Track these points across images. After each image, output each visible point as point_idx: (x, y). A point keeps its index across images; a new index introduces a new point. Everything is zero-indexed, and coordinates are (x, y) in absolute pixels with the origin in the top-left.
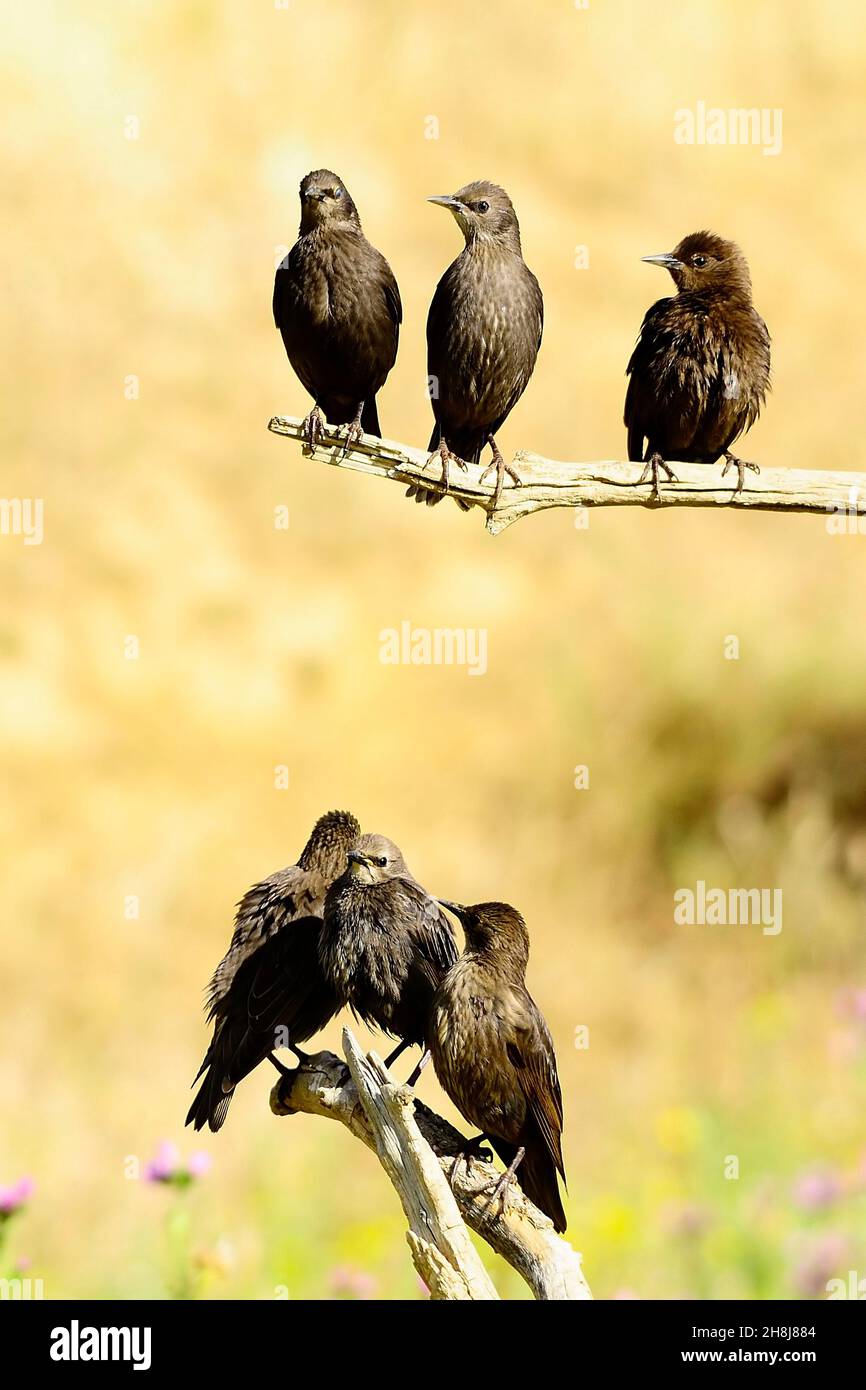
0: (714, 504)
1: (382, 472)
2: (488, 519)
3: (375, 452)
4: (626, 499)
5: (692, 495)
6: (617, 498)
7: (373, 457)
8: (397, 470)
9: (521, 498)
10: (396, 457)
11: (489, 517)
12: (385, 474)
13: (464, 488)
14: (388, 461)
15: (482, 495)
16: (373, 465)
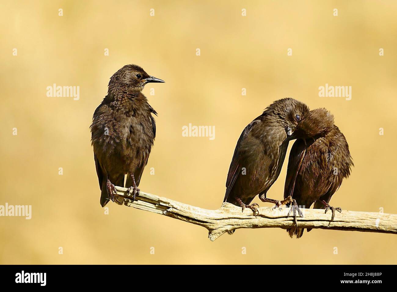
1: (161, 212)
3: (158, 203)
4: (273, 224)
5: (303, 223)
6: (269, 224)
7: (157, 205)
8: (167, 211)
9: (224, 224)
10: (167, 205)
11: (210, 233)
12: (162, 213)
13: (198, 219)
14: (163, 207)
15: (207, 222)
16: (156, 209)
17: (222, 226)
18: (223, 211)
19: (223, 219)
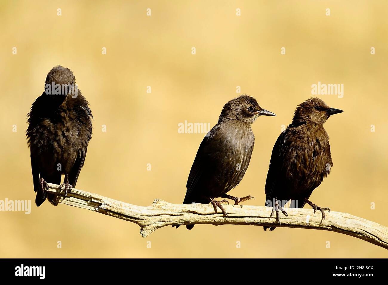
0: (244, 223)
1: (93, 208)
2: (141, 230)
3: (90, 200)
4: (204, 221)
5: (234, 219)
6: (200, 221)
7: (89, 202)
8: (100, 208)
9: (156, 220)
10: (99, 202)
11: (142, 229)
12: (94, 210)
13: (130, 216)
14: (95, 204)
15: (139, 219)
16: (88, 205)
17: (153, 222)
18: (155, 208)
19: (155, 215)
